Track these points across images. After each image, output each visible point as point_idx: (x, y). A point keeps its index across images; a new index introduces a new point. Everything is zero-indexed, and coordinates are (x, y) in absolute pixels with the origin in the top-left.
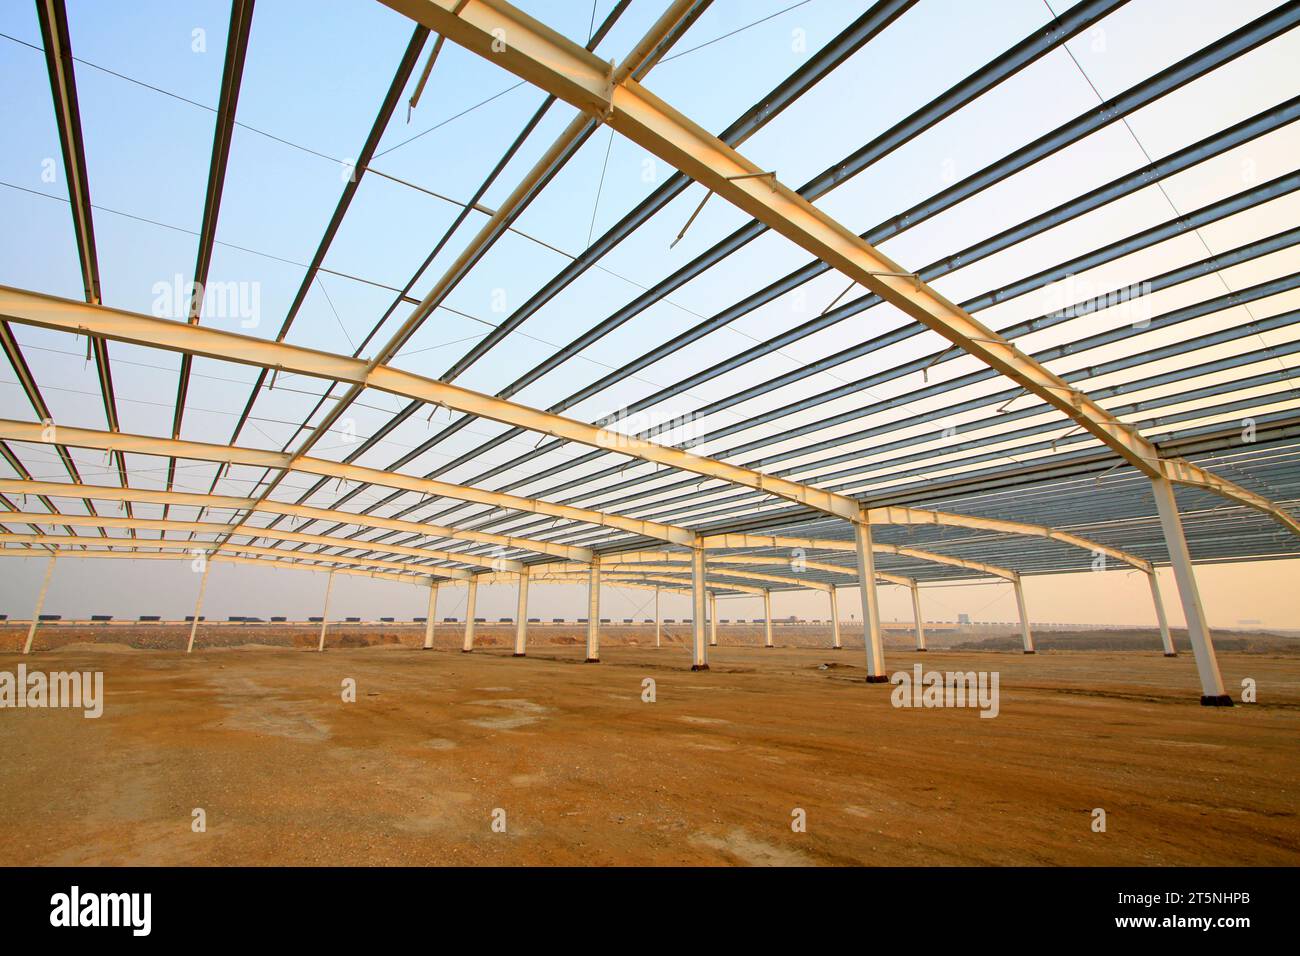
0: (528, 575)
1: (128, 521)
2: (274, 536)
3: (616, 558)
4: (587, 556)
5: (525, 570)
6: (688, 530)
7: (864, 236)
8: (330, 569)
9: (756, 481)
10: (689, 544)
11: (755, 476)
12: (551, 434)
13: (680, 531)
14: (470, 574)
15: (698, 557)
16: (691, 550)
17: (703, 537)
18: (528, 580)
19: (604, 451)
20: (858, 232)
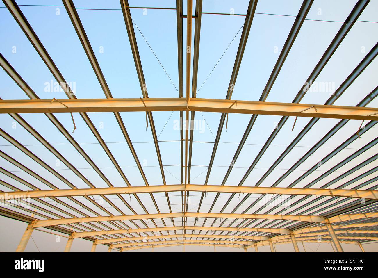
0: (271, 241)
1: (162, 236)
2: (208, 236)
3: (299, 231)
4: (287, 232)
5: (270, 239)
6: (320, 216)
7: (293, 102)
8: (213, 245)
9: (330, 193)
10: (323, 222)
11: (328, 191)
12: (275, 194)
13: (317, 217)
14: (254, 242)
15: (329, 227)
16: (325, 224)
17: (328, 218)
18: (272, 243)
19: (295, 195)
20: (291, 102)
